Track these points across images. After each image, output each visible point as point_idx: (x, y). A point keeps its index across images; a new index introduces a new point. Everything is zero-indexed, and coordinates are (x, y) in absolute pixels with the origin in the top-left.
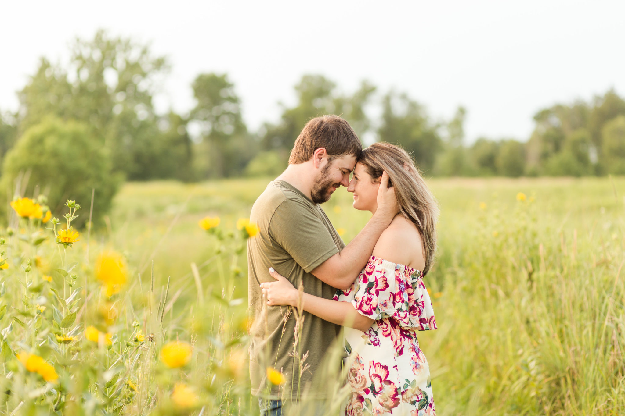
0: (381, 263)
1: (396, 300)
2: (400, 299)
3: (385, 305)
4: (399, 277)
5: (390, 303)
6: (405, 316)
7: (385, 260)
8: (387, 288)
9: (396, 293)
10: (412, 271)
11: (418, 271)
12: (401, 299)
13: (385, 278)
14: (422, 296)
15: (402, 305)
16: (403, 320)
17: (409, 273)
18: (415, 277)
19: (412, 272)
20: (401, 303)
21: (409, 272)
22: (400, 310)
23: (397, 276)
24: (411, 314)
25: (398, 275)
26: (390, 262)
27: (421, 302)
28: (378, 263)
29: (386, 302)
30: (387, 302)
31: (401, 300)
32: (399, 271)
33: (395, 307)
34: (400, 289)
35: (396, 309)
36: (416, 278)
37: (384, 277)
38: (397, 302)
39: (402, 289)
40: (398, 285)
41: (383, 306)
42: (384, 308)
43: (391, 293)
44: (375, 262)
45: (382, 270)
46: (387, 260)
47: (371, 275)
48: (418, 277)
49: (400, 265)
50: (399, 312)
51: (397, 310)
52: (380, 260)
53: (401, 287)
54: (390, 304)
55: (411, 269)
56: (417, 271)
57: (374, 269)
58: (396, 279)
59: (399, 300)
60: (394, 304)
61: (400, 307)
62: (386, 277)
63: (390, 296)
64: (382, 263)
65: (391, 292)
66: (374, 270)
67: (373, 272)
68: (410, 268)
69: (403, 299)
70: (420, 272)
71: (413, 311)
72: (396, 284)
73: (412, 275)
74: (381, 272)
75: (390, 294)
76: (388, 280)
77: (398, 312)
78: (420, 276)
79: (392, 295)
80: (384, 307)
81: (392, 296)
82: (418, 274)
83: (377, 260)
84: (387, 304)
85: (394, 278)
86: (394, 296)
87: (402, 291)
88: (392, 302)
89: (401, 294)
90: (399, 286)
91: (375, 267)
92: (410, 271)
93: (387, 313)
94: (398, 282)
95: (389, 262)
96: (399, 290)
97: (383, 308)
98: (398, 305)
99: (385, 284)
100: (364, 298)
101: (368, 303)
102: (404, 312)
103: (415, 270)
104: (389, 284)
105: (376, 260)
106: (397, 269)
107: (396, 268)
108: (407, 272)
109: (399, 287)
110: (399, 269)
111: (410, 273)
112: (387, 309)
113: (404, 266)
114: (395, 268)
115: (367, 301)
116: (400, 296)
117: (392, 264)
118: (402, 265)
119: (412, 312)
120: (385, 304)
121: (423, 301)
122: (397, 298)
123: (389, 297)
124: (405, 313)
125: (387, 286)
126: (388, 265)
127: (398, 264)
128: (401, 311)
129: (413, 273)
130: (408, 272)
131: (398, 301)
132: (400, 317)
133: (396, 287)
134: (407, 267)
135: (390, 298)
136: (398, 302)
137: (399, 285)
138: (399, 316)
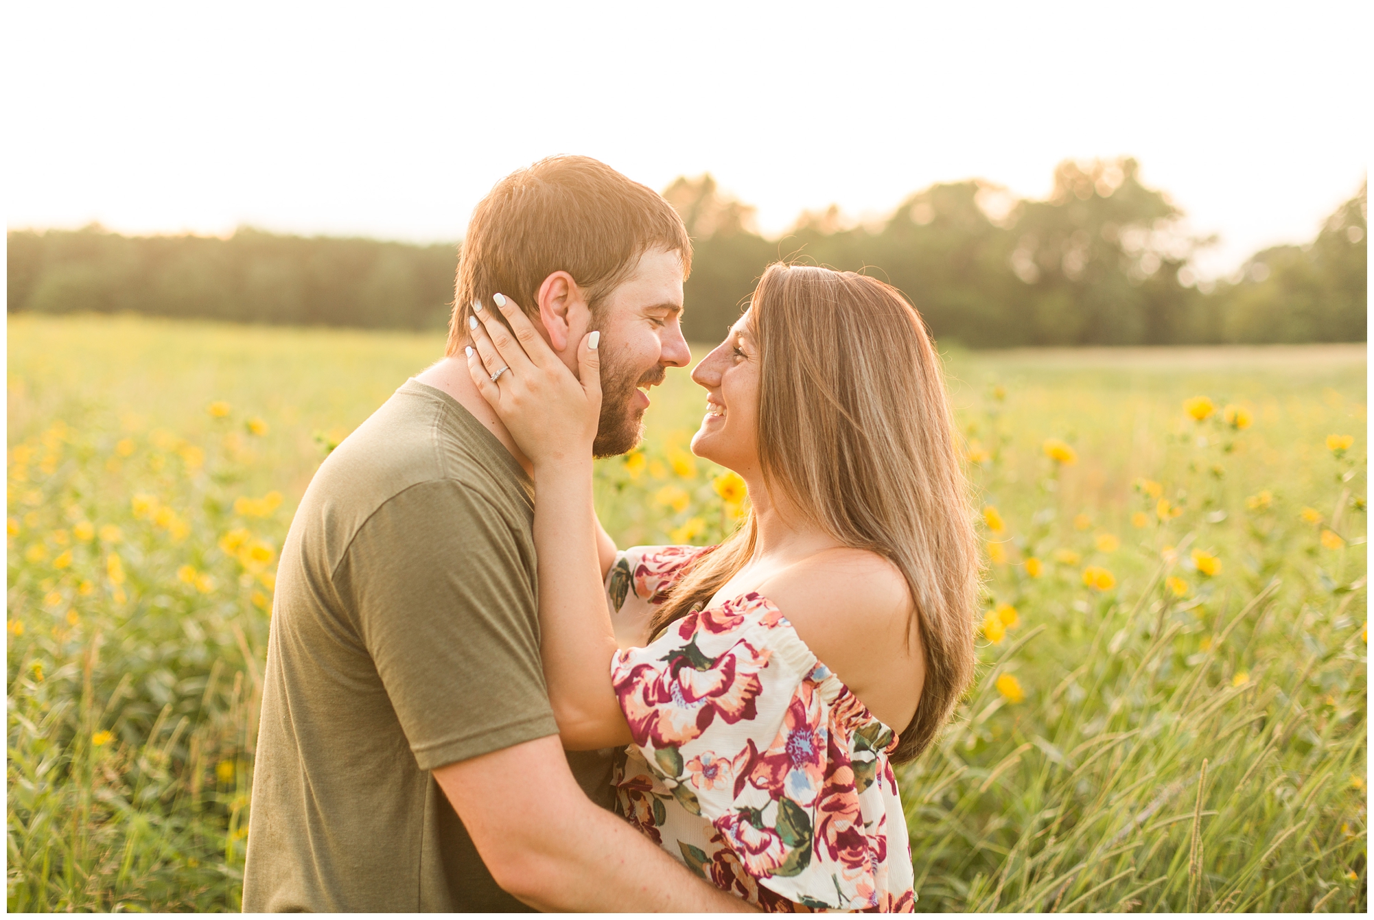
0: (773, 626)
1: (754, 776)
2: (770, 783)
3: (711, 771)
4: (803, 707)
5: (729, 774)
6: (758, 844)
7: (788, 623)
8: (743, 721)
9: (764, 753)
10: (863, 717)
11: (885, 728)
12: (775, 781)
13: (755, 683)
14: (884, 818)
15: (766, 805)
16: (747, 853)
17: (849, 720)
18: (867, 742)
19: (860, 720)
20: (769, 797)
21: (848, 715)
22: (751, 815)
23: (800, 701)
24: (839, 861)
25: (803, 700)
26: (802, 642)
27: (878, 838)
28: (759, 619)
29: (718, 763)
30: (724, 766)
31: (772, 788)
32: (815, 688)
33: (736, 796)
34: (787, 749)
35: (738, 806)
36: (872, 748)
37: (755, 677)
38: (754, 784)
39: (794, 751)
40: (786, 732)
41: (701, 772)
42: (701, 780)
43: (750, 742)
44: (752, 609)
45: (764, 650)
46: (795, 628)
47: (711, 632)
48: (879, 747)
49: (827, 671)
50: (745, 824)
51: (739, 809)
52: (772, 614)
53: (796, 745)
54: (728, 778)
55: (862, 708)
56: (882, 724)
57: (734, 624)
58: (792, 707)
59: (766, 781)
60: (739, 785)
61: (759, 808)
62: (762, 683)
63: (743, 753)
64: (776, 628)
65: (753, 740)
66: (730, 628)
67: (724, 632)
68: (858, 702)
69: (780, 785)
70: (892, 734)
71: (849, 849)
72: (785, 725)
73: (858, 731)
74: (755, 655)
75: (746, 744)
76: (763, 694)
77: (740, 820)
78: (886, 745)
79: (748, 751)
80: (702, 776)
81: (747, 756)
82: (882, 737)
83: (762, 606)
84: (719, 772)
85: (788, 703)
86: (755, 758)
87: (793, 757)
88: (736, 775)
89: (785, 767)
90: (791, 737)
91: (742, 620)
92: (854, 711)
93: (700, 801)
94: (792, 722)
95: (801, 639)
96: (781, 750)
97: (698, 776)
98: (753, 797)
99: (743, 704)
100: (646, 672)
101: (651, 699)
102: (763, 829)
103: (874, 720)
104: (758, 710)
105: (759, 605)
106: (812, 678)
107: (811, 673)
108: (841, 709)
109: (786, 740)
110: (818, 684)
111: (854, 720)
112: (709, 789)
113: (841, 685)
114: (808, 670)
115: (651, 686)
116: (775, 772)
117: (807, 656)
118: (835, 675)
119: (843, 853)
120: (712, 767)
121: (884, 837)
122: (762, 773)
123: (738, 752)
124: (766, 836)
125: (749, 711)
126: (790, 647)
127: (822, 665)
128: (751, 823)
129: (862, 727)
130: (844, 712)
131: (759, 783)
132: (742, 841)
133: (778, 734)
134: (848, 694)
135: (736, 758)
136: (759, 788)
137: (792, 733)
138: (738, 835)
